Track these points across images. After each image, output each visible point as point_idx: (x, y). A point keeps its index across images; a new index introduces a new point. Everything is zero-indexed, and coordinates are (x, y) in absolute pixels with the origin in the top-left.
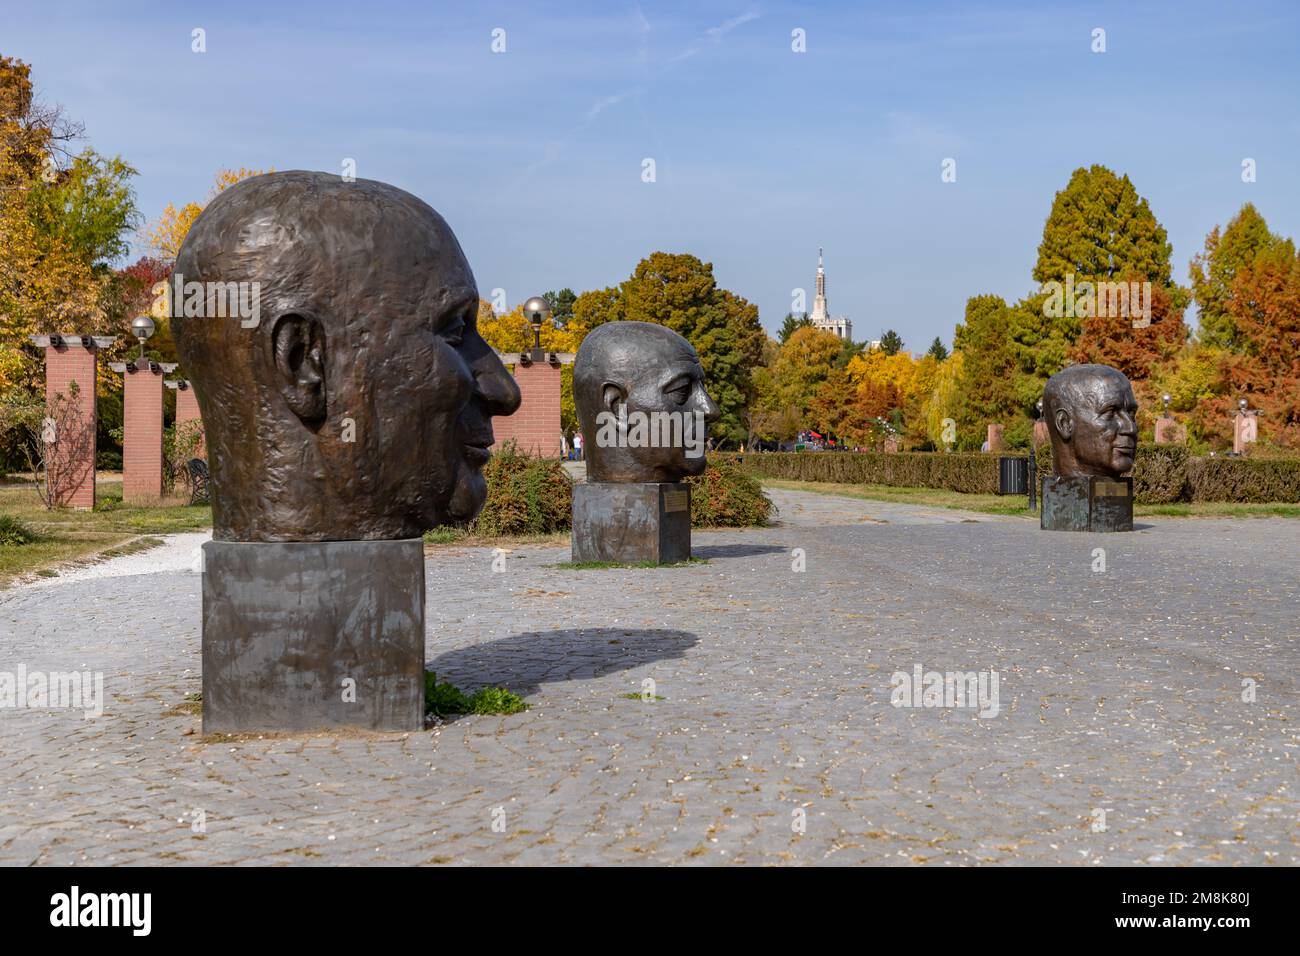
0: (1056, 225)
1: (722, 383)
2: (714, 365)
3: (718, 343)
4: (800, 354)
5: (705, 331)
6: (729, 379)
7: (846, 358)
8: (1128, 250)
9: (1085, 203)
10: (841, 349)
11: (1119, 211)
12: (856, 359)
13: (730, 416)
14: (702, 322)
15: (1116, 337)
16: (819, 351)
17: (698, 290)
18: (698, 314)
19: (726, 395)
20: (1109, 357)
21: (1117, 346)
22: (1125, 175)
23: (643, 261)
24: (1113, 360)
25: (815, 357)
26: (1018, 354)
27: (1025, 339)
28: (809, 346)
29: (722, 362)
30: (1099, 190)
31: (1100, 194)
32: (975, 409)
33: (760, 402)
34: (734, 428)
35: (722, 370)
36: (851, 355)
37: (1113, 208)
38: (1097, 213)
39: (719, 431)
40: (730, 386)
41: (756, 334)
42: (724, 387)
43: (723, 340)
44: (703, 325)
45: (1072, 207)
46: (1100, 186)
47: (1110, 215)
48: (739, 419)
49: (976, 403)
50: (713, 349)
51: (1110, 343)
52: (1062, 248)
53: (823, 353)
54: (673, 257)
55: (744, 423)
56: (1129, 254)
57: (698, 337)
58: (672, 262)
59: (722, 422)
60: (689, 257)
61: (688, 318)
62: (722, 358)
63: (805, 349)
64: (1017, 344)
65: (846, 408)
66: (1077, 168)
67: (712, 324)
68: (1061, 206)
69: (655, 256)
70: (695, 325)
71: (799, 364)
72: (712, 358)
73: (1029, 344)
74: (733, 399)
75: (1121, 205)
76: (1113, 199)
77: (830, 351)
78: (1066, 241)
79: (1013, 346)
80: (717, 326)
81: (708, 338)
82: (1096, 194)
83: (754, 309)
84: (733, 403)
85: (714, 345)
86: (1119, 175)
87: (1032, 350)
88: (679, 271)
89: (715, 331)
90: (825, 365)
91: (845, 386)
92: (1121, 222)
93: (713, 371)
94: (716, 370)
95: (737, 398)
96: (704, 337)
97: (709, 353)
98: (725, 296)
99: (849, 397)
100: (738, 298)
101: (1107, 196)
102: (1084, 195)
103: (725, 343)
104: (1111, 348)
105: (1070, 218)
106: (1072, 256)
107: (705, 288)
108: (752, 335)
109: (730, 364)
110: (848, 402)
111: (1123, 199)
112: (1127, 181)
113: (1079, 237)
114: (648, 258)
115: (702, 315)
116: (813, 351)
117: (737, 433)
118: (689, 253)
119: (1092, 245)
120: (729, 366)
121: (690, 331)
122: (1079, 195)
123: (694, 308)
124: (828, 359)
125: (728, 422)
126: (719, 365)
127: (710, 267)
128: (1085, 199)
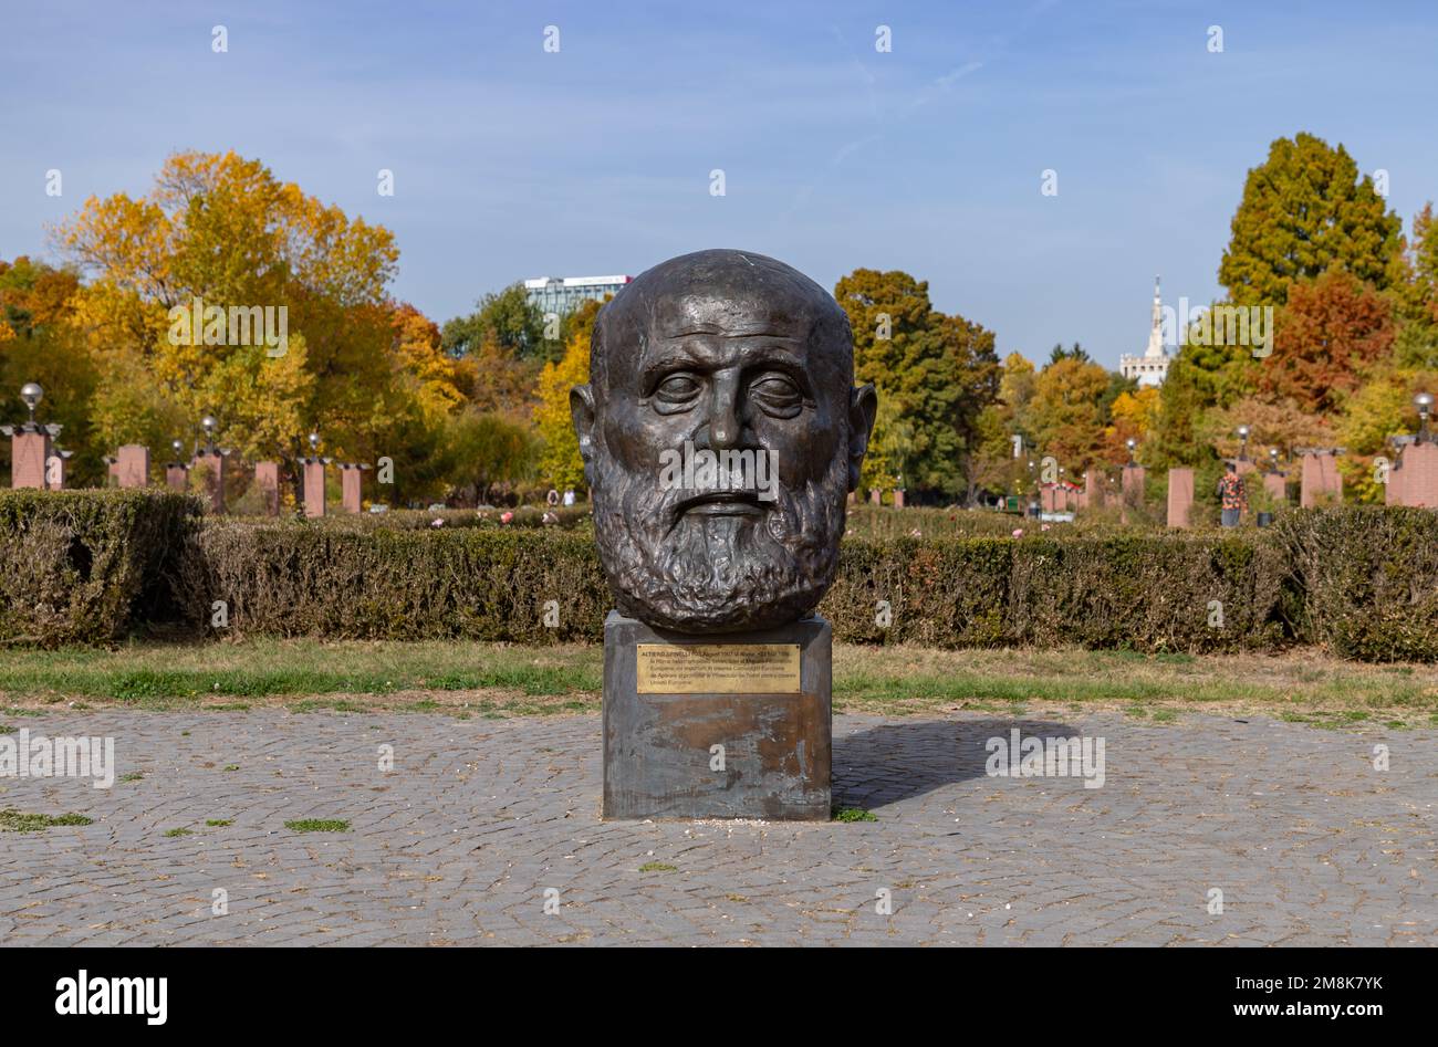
0: (1247, 211)
1: (936, 424)
2: (926, 403)
3: (930, 376)
4: (1057, 390)
5: (916, 362)
6: (945, 418)
7: (1113, 395)
8: (1339, 243)
9: (1284, 184)
10: (1110, 384)
11: (1329, 192)
12: (1125, 397)
13: (947, 464)
14: (912, 351)
15: (1310, 358)
16: (1081, 387)
17: (907, 314)
18: (907, 342)
19: (941, 438)
20: (1301, 383)
21: (1310, 369)
22: (1341, 146)
23: (843, 279)
24: (1304, 388)
25: (1076, 394)
26: (1195, 381)
27: (1204, 361)
28: (1069, 381)
29: (936, 399)
30: (1302, 165)
31: (1302, 170)
32: (1171, 453)
33: (985, 446)
34: (951, 478)
35: (935, 408)
36: (1118, 392)
37: (1322, 188)
38: (1297, 195)
39: (930, 481)
40: (946, 428)
41: (991, 366)
42: (939, 429)
43: (938, 373)
44: (912, 355)
45: (1267, 188)
46: (1302, 160)
47: (1316, 198)
48: (958, 466)
49: (1172, 447)
50: (925, 383)
51: (1301, 364)
52: (1252, 242)
53: (1086, 390)
54: (878, 274)
55: (963, 470)
56: (1340, 248)
57: (907, 368)
58: (876, 279)
59: (937, 470)
60: (900, 274)
61: (894, 346)
62: (935, 394)
63: (1064, 385)
64: (1195, 368)
65: (1091, 454)
66: (1277, 138)
67: (925, 354)
68: (1253, 188)
69: (857, 273)
70: (903, 355)
71: (1057, 403)
72: (923, 394)
73: (1210, 369)
74: (948, 444)
75: (1333, 184)
76: (1320, 178)
77: (1095, 387)
78: (1257, 232)
79: (1188, 371)
80: (931, 356)
81: (919, 370)
82: (1297, 170)
83: (991, 336)
84: (950, 448)
85: (926, 378)
86: (1333, 145)
87: (1214, 376)
88: (884, 290)
89: (928, 362)
90: (1088, 404)
91: (1091, 428)
92: (1331, 206)
93: (924, 410)
94: (929, 409)
95: (955, 441)
96: (914, 369)
97: (920, 388)
98: (941, 319)
99: (1095, 441)
100: (970, 323)
101: (1312, 172)
102: (1283, 173)
103: (940, 377)
104: (1301, 371)
105: (1264, 202)
106: (1265, 251)
107: (916, 311)
108: (987, 366)
109: (946, 401)
110: (1094, 447)
111: (1335, 176)
112: (1342, 153)
113: (1272, 227)
114: (849, 275)
115: (912, 343)
116: (1073, 388)
117: (953, 485)
118: (900, 269)
119: (1290, 237)
120: (943, 404)
121: (897, 362)
122: (1276, 172)
123: (903, 335)
124: (1092, 397)
125: (943, 470)
126: (932, 402)
127: (925, 286)
128: (1284, 177)
